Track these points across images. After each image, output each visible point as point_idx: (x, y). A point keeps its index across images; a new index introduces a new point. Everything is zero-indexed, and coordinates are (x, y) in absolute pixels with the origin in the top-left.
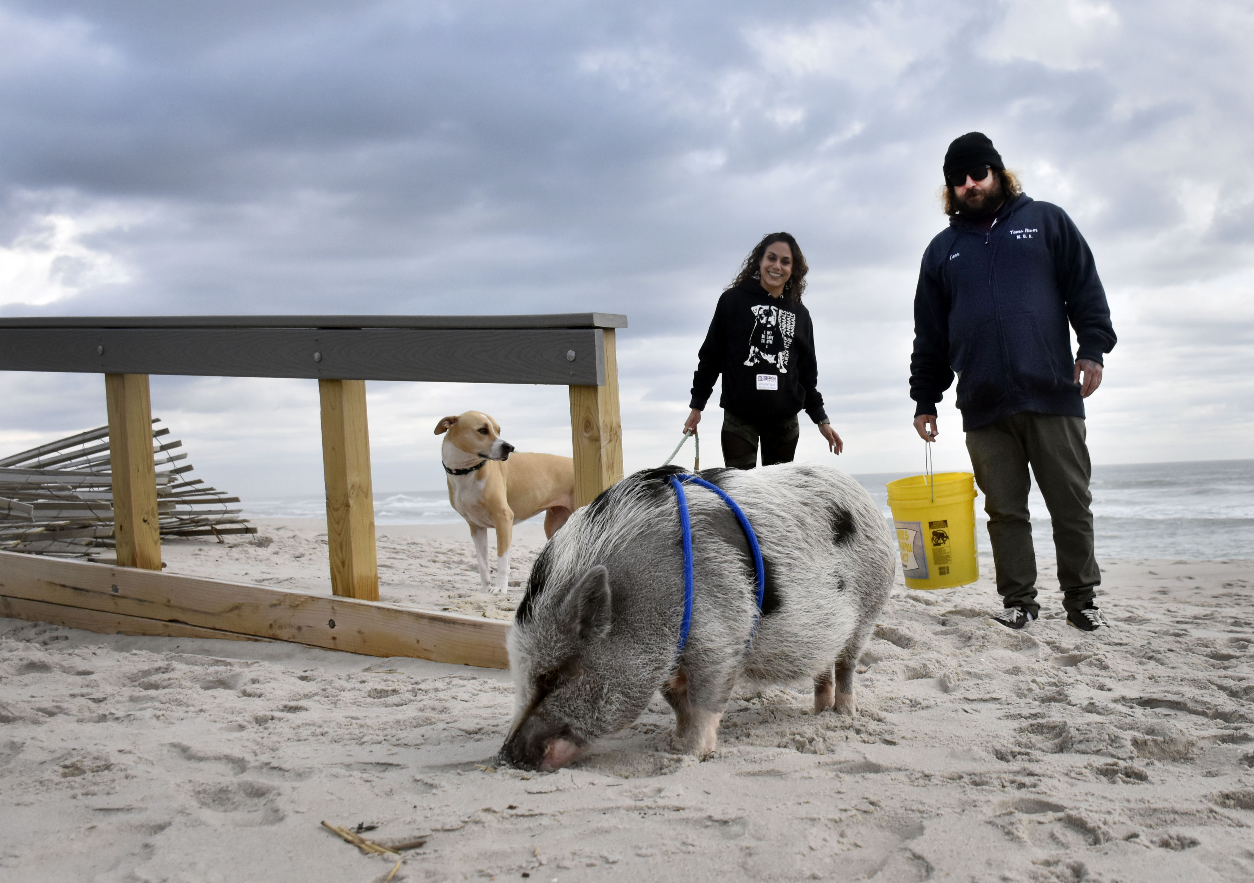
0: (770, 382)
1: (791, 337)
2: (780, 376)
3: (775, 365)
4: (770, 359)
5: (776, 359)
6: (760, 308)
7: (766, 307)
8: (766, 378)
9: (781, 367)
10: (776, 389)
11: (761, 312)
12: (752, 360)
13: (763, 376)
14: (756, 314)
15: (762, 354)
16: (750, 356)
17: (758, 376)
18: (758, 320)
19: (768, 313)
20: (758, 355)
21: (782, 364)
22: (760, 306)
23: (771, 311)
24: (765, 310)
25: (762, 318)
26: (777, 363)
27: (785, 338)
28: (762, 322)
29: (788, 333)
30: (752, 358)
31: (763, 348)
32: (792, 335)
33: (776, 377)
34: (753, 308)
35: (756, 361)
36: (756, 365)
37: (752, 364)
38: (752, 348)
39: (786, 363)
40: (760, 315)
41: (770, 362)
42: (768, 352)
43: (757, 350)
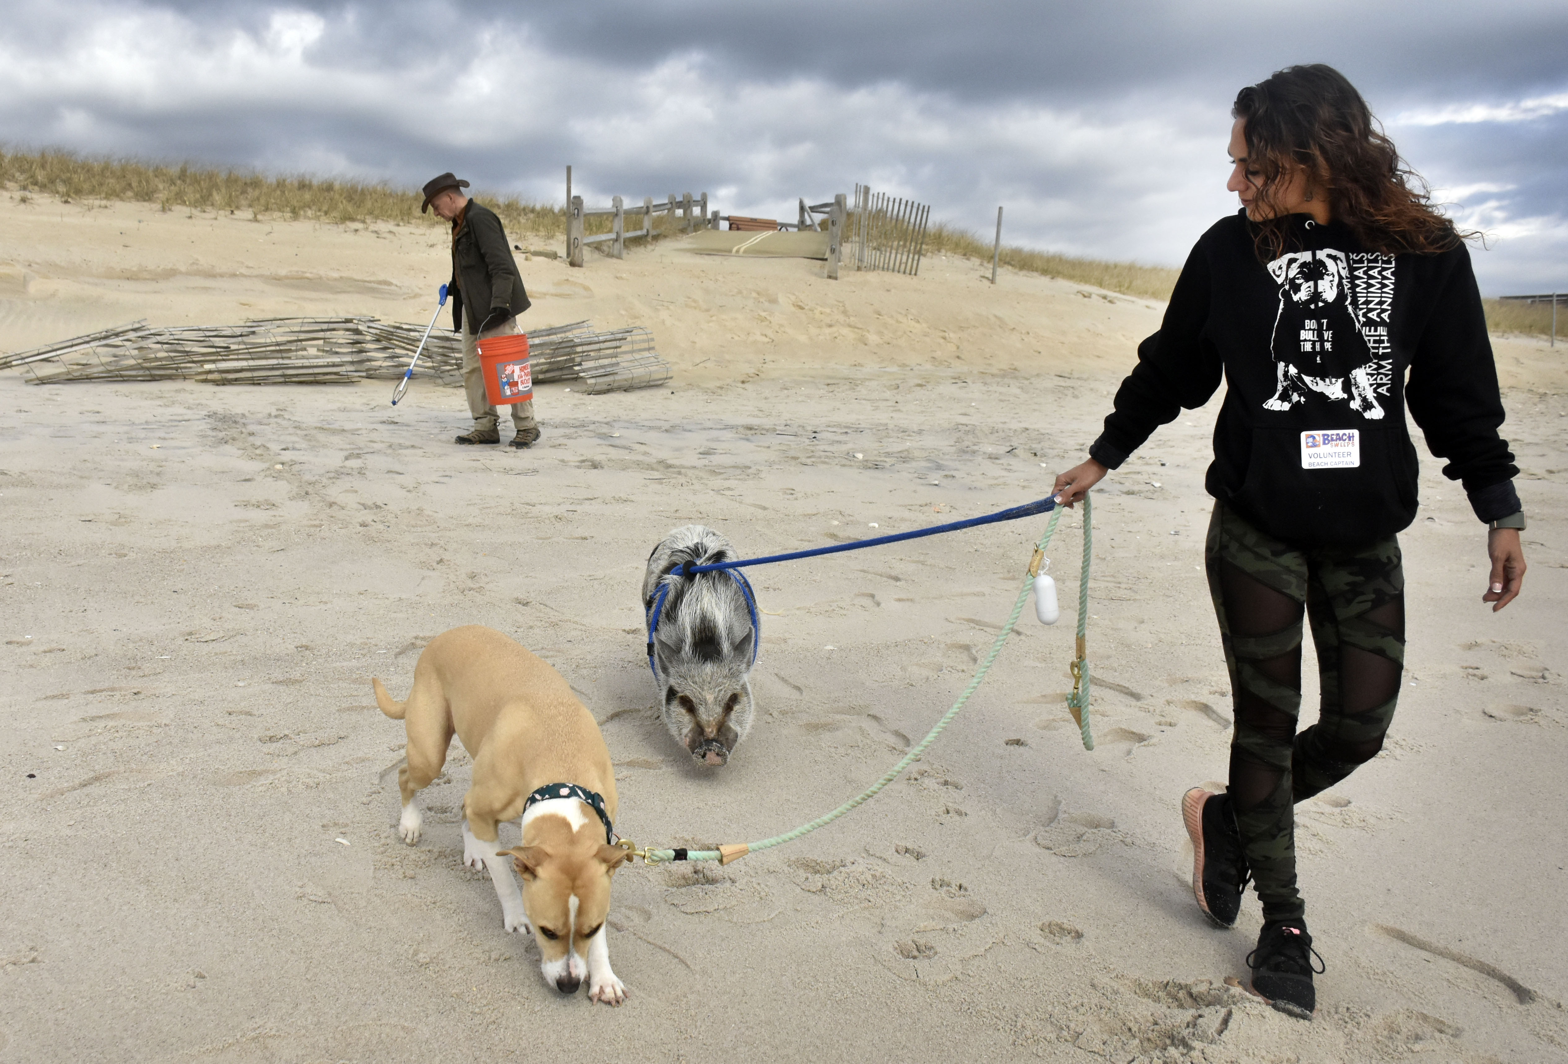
0: (1339, 449)
1: (1383, 323)
2: (1368, 430)
3: (1345, 403)
4: (1333, 390)
5: (1347, 387)
6: (1291, 261)
7: (1306, 256)
8: (1326, 440)
9: (1367, 406)
10: (1356, 463)
11: (1294, 271)
12: (1284, 397)
13: (1318, 434)
14: (1280, 281)
15: (1307, 379)
16: (1280, 388)
17: (1303, 435)
18: (1287, 295)
19: (1314, 271)
20: (1295, 385)
21: (1370, 396)
22: (1291, 255)
23: (1322, 264)
24: (1304, 265)
25: (1297, 288)
26: (1351, 397)
27: (1365, 331)
28: (1295, 298)
29: (1373, 315)
30: (1285, 390)
31: (1307, 365)
32: (1385, 316)
33: (1356, 433)
34: (1272, 266)
35: (1295, 397)
36: (1296, 406)
37: (1286, 407)
38: (1281, 366)
39: (1383, 390)
40: (1292, 282)
41: (1333, 397)
42: (1322, 373)
43: (1293, 370)
